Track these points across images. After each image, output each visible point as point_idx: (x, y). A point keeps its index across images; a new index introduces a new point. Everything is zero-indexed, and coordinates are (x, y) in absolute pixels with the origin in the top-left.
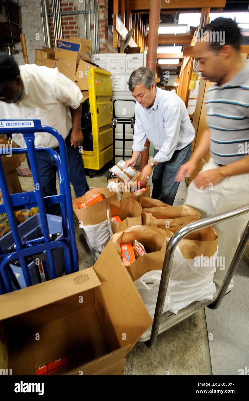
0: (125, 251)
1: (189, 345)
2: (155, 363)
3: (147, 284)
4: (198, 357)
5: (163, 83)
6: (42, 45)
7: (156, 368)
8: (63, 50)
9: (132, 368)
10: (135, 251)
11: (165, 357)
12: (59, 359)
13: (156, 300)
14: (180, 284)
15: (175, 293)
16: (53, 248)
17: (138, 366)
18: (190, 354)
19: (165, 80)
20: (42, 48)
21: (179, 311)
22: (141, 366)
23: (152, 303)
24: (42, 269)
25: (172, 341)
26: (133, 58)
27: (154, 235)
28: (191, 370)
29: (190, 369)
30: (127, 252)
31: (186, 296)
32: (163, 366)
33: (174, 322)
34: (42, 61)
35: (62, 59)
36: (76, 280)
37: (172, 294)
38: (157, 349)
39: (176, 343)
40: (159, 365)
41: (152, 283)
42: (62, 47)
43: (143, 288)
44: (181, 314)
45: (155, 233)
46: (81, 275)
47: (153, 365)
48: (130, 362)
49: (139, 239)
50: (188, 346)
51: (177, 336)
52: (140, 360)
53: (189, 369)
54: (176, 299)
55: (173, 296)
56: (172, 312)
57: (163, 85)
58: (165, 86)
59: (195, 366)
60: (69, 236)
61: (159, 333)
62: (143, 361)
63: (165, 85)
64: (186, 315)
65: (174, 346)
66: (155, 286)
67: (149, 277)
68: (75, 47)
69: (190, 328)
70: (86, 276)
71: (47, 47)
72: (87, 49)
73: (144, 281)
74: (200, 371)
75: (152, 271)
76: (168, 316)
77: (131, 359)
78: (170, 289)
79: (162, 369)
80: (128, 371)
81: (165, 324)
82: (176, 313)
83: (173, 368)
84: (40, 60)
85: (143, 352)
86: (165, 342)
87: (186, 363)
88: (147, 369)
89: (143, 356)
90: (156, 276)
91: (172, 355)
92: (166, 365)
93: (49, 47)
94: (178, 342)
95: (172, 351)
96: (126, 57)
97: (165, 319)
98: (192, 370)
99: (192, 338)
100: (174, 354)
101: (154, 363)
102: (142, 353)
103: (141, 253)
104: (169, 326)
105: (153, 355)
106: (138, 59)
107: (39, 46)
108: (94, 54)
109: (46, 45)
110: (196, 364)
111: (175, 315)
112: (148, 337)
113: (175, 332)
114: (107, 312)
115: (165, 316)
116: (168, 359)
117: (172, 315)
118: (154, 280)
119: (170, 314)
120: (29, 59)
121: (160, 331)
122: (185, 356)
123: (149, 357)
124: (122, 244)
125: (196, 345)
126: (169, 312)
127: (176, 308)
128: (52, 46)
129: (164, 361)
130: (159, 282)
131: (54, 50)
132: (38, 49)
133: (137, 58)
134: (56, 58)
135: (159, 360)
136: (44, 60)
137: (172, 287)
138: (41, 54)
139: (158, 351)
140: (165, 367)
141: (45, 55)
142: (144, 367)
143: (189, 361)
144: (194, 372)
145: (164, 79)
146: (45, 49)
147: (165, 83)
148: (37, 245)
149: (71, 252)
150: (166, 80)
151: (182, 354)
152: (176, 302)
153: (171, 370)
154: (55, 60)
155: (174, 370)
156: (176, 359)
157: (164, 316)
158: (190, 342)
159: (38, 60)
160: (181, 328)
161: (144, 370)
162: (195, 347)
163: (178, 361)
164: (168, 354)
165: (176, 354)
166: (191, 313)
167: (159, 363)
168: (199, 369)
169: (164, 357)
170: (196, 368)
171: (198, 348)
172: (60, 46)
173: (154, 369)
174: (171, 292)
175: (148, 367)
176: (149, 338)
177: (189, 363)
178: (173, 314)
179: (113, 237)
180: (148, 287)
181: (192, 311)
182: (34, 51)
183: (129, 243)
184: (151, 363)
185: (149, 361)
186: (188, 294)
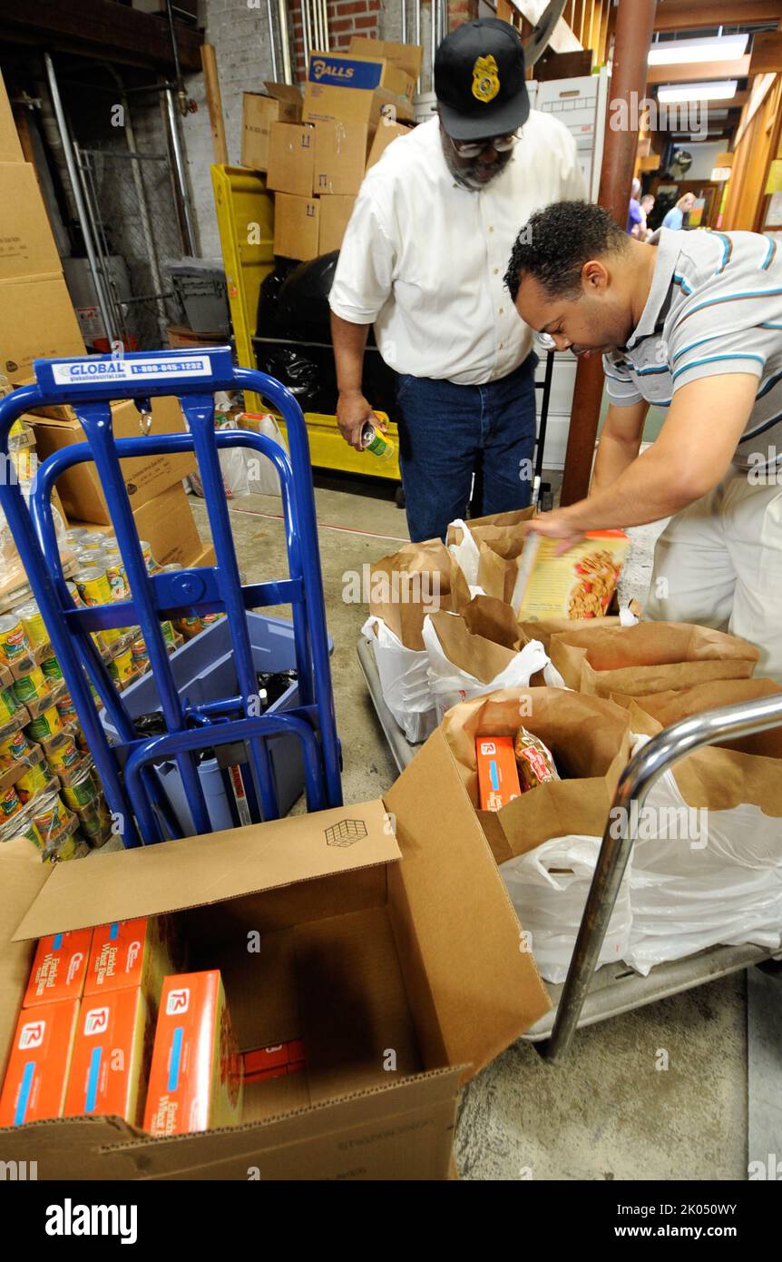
0: (489, 757)
1: (679, 1069)
2: (563, 1106)
3: (551, 871)
4: (704, 1114)
5: (673, 171)
6: (265, 77)
7: (563, 1118)
8: (328, 90)
9: (489, 1104)
10: (522, 765)
11: (596, 1093)
12: (277, 1045)
13: (578, 924)
14: (666, 885)
15: (646, 910)
16: (266, 733)
17: (509, 1102)
18: (681, 1101)
19: (678, 163)
20: (263, 89)
21: (654, 967)
22: (518, 1106)
23: (566, 930)
24: (241, 786)
25: (625, 1050)
26: (562, 94)
27: (589, 719)
28: (677, 1147)
29: (675, 1145)
30: (493, 763)
31: (683, 925)
32: (585, 1119)
33: (635, 1000)
34: (265, 132)
35: (325, 119)
36: (330, 833)
37: (637, 910)
38: (574, 1064)
39: (636, 1055)
40: (573, 1112)
41: (570, 871)
42: (327, 80)
43: (536, 881)
44: (660, 978)
45: (593, 713)
46: (346, 821)
47: (555, 1110)
48: (484, 1084)
49: (537, 726)
50: (675, 1072)
51: (643, 1036)
52: (517, 1086)
53: (669, 1144)
54: (649, 927)
55: (640, 918)
56: (630, 967)
57: (672, 178)
58: (677, 183)
59: (693, 1140)
60: (316, 702)
61: (581, 1024)
62: (523, 1093)
63: (678, 178)
64: (676, 984)
65: (629, 1066)
66: (577, 882)
67: (561, 854)
68: (365, 76)
69: (686, 1019)
70: (359, 825)
71: (282, 82)
72: (405, 75)
73: (541, 862)
74: (706, 1156)
75: (570, 837)
76: (617, 978)
77: (490, 1079)
78: (628, 894)
79: (582, 1126)
80: (477, 1112)
81: (603, 999)
82: (645, 973)
83: (618, 1131)
84: (257, 130)
85: (528, 1064)
86: (601, 1047)
87: (662, 1125)
88: (536, 1117)
89: (526, 1078)
90: (583, 853)
91: (619, 1090)
92: (595, 1117)
93: (288, 81)
94: (644, 1057)
95: (622, 1080)
96: (537, 92)
97: (605, 985)
98: (678, 1151)
99: (691, 1050)
100: (626, 1088)
101: (559, 1103)
102: (522, 1068)
103: (541, 774)
104: (617, 1007)
105: (559, 1079)
106: (581, 96)
107: (257, 79)
108: (427, 92)
109: (278, 75)
110: (697, 1133)
111: (642, 976)
112: (544, 1031)
113: (635, 1022)
114: (417, 944)
115: (608, 975)
116: (606, 1101)
117: (632, 976)
118: (575, 864)
119: (624, 972)
120: (227, 128)
121: (584, 1018)
122: (661, 1101)
123: (544, 1082)
124: (480, 735)
125: (702, 1075)
126: (621, 963)
127: (644, 957)
128: (297, 77)
129: (591, 1104)
130: (592, 873)
131: (303, 89)
132: (252, 93)
133: (576, 93)
134: (305, 118)
135: (578, 1098)
136: (268, 129)
137: (638, 890)
138: (261, 108)
139: (577, 1069)
140: (592, 1123)
141: (274, 111)
142: (525, 1110)
143: (674, 1120)
144: (686, 1156)
145: (677, 156)
146: (274, 91)
147: (680, 172)
148: (225, 721)
149: (320, 748)
150: (685, 161)
151: (652, 1095)
152: (649, 937)
153: (612, 1137)
154: (303, 124)
155: (621, 1137)
156: (630, 1107)
157: (604, 973)
158: (685, 1061)
159: (251, 128)
160: (657, 1013)
161: (527, 1117)
162: (701, 1080)
163: (637, 1112)
164: (605, 1085)
165: (634, 1092)
166: (695, 978)
167: (574, 1106)
168: (706, 1151)
169: (592, 1091)
170: (693, 1147)
171: (707, 1084)
172: (318, 76)
173: (558, 1125)
174: (632, 905)
175: (538, 1113)
176: (549, 1034)
177: (673, 1125)
178: (632, 972)
179: (453, 712)
180: (554, 883)
181: (700, 975)
182: (241, 97)
183: (502, 736)
184: (550, 1104)
185: (545, 1097)
186: (692, 919)
